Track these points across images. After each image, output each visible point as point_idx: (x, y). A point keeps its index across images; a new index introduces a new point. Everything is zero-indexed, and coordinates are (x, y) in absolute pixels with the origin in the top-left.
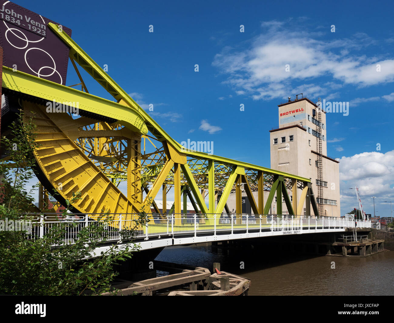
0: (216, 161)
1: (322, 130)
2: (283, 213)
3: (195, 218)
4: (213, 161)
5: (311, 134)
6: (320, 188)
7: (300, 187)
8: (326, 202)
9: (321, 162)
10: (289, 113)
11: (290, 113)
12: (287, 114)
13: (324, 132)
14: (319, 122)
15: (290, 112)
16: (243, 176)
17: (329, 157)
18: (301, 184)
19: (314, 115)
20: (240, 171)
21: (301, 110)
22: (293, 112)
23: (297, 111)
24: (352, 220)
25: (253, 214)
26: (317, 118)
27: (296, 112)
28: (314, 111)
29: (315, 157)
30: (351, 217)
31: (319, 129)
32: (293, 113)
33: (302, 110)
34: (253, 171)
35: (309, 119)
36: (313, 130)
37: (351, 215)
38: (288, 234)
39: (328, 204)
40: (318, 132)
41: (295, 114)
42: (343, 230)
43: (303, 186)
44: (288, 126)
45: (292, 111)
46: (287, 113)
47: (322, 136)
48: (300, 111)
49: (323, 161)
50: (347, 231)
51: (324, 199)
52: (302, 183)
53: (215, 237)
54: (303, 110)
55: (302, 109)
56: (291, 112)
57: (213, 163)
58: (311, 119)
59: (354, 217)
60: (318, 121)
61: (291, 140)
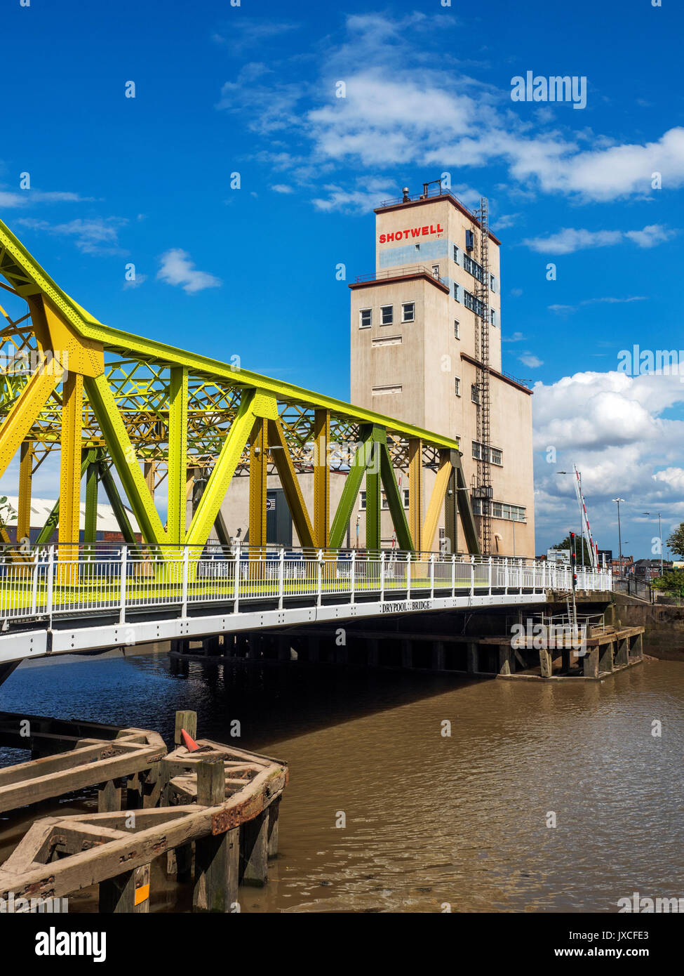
0: (193, 372)
1: (490, 293)
2: (382, 543)
3: (124, 560)
4: (185, 372)
5: (462, 304)
6: (484, 467)
7: (431, 465)
8: (498, 513)
9: (487, 390)
10: (404, 235)
11: (407, 237)
12: (398, 239)
13: (494, 301)
14: (481, 269)
15: (406, 232)
16: (272, 423)
17: (506, 376)
18: (432, 456)
19: (469, 249)
20: (264, 407)
21: (435, 228)
22: (415, 233)
23: (425, 231)
24: (566, 566)
25: (300, 546)
26: (476, 256)
27: (424, 234)
28: (470, 235)
29: (470, 375)
30: (562, 558)
31: (483, 290)
32: (414, 236)
33: (440, 230)
34: (302, 410)
35: (455, 259)
36: (466, 292)
37: (563, 551)
38: (396, 611)
39: (503, 517)
40: (480, 299)
41: (421, 239)
42: (541, 598)
43: (437, 460)
44: (401, 275)
45: (412, 230)
46: (399, 236)
47: (490, 312)
48: (433, 232)
49: (491, 387)
50: (552, 601)
51: (494, 503)
52: (436, 450)
53: (185, 625)
54: (442, 230)
55: (438, 226)
56: (410, 234)
57: (185, 378)
58: (460, 259)
59: (569, 558)
60: (479, 267)
61: (409, 317)
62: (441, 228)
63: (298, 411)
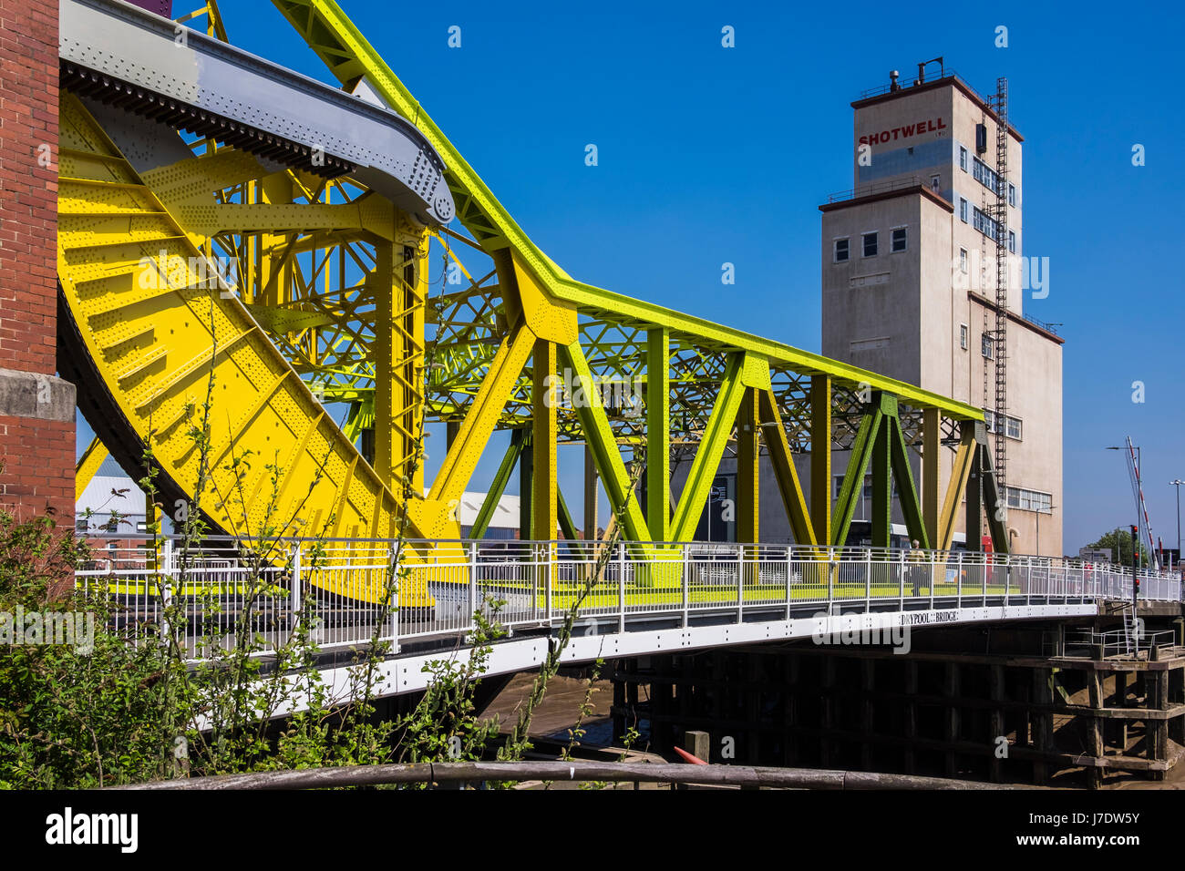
0: (673, 333)
1: (1009, 209)
4: (666, 334)
5: (970, 225)
6: (997, 442)
7: (950, 441)
8: (1015, 501)
9: (1002, 340)
10: (892, 135)
11: (896, 137)
12: (883, 141)
13: (1014, 220)
14: (999, 179)
15: (895, 131)
16: (763, 395)
17: (1028, 321)
18: (949, 430)
19: (981, 147)
20: (755, 373)
21: (934, 124)
22: (908, 132)
23: (920, 128)
26: (990, 158)
27: (919, 132)
28: (981, 131)
29: (982, 321)
31: (999, 205)
32: (905, 135)
33: (941, 126)
35: (962, 165)
36: (975, 209)
38: (918, 624)
39: (1020, 507)
40: (994, 217)
41: (915, 141)
42: (1091, 610)
43: (957, 436)
44: (890, 189)
45: (903, 128)
46: (885, 137)
47: (1007, 235)
48: (931, 129)
49: (1009, 336)
50: (1104, 613)
51: (1009, 488)
52: (956, 422)
54: (944, 126)
55: (939, 120)
56: (900, 133)
57: (666, 342)
58: (970, 164)
60: (993, 173)
61: (899, 246)
62: (943, 124)
63: (790, 377)
